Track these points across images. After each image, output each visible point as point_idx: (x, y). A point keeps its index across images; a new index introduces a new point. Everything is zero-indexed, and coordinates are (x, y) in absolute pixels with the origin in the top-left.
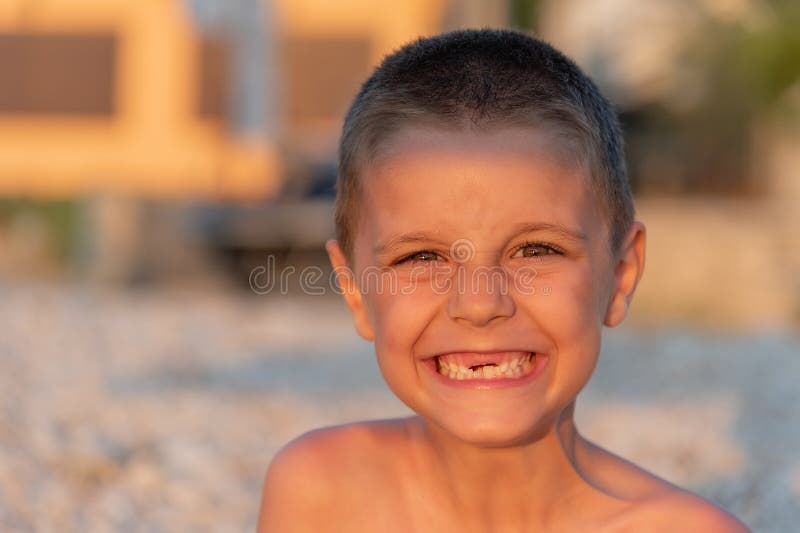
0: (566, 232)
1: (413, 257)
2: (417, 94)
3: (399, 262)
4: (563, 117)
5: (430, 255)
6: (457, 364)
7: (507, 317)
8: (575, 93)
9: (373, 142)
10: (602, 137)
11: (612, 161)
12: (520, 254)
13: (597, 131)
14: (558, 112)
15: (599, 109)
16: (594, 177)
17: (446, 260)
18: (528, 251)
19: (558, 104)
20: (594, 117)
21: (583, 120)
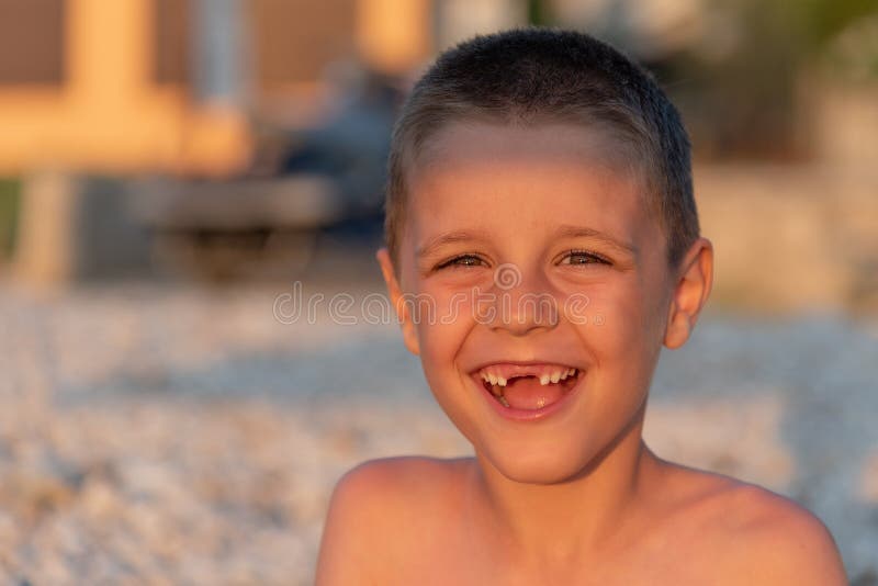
0: (613, 241)
1: (455, 261)
2: (465, 89)
3: (440, 267)
4: (618, 119)
5: (474, 260)
6: (496, 375)
7: (549, 329)
8: (634, 96)
9: (419, 138)
10: (662, 145)
11: (673, 170)
12: (567, 261)
13: (655, 137)
14: (612, 113)
15: (661, 114)
16: (649, 184)
17: (490, 266)
18: (576, 259)
19: (612, 105)
20: (653, 123)
21: (639, 123)
